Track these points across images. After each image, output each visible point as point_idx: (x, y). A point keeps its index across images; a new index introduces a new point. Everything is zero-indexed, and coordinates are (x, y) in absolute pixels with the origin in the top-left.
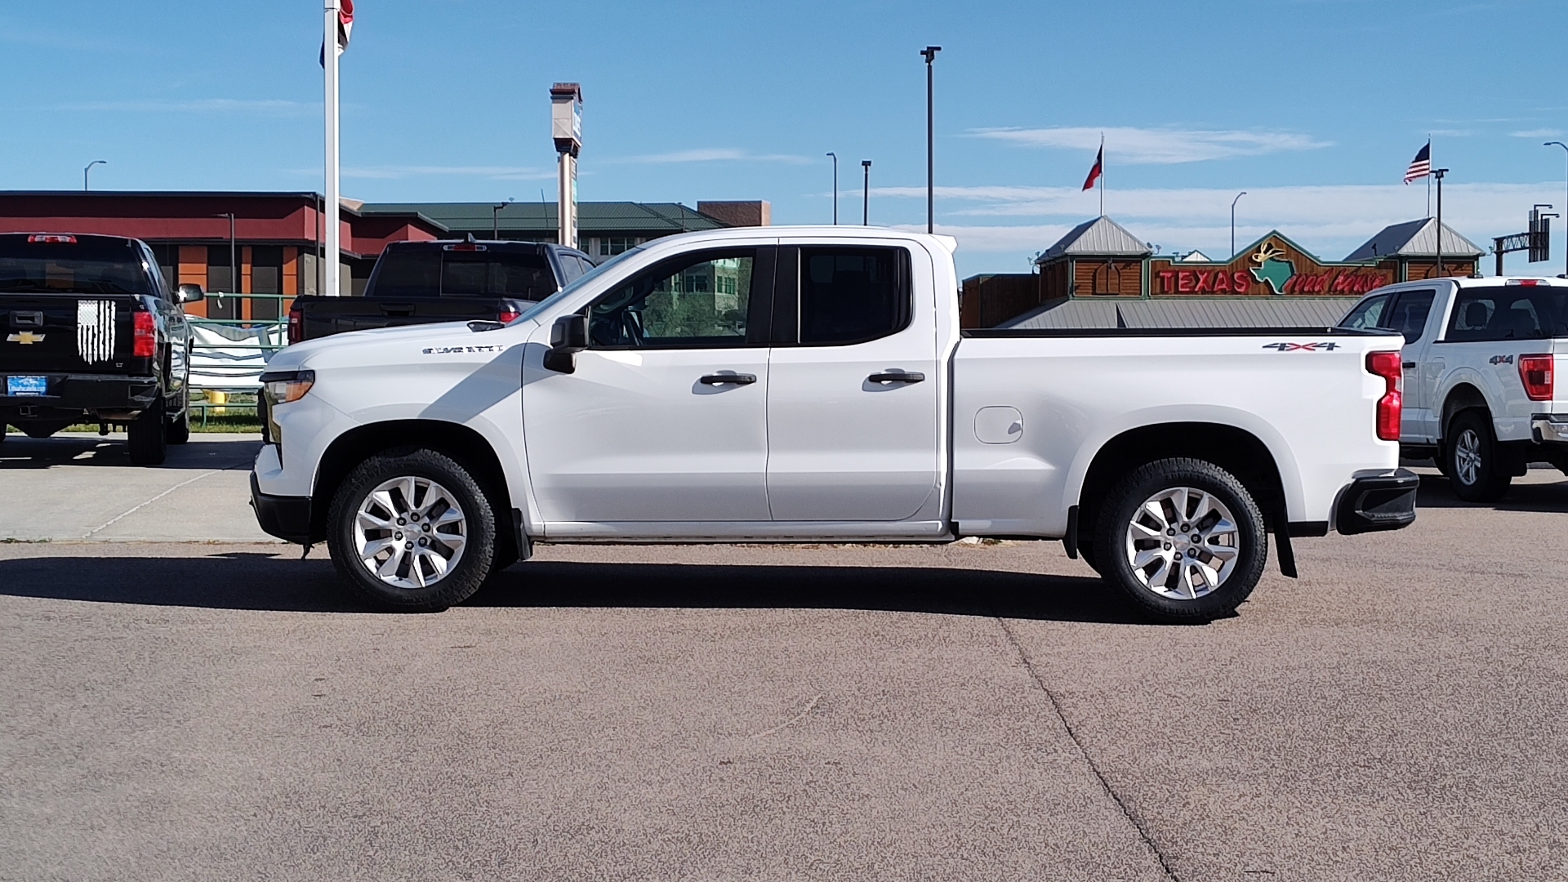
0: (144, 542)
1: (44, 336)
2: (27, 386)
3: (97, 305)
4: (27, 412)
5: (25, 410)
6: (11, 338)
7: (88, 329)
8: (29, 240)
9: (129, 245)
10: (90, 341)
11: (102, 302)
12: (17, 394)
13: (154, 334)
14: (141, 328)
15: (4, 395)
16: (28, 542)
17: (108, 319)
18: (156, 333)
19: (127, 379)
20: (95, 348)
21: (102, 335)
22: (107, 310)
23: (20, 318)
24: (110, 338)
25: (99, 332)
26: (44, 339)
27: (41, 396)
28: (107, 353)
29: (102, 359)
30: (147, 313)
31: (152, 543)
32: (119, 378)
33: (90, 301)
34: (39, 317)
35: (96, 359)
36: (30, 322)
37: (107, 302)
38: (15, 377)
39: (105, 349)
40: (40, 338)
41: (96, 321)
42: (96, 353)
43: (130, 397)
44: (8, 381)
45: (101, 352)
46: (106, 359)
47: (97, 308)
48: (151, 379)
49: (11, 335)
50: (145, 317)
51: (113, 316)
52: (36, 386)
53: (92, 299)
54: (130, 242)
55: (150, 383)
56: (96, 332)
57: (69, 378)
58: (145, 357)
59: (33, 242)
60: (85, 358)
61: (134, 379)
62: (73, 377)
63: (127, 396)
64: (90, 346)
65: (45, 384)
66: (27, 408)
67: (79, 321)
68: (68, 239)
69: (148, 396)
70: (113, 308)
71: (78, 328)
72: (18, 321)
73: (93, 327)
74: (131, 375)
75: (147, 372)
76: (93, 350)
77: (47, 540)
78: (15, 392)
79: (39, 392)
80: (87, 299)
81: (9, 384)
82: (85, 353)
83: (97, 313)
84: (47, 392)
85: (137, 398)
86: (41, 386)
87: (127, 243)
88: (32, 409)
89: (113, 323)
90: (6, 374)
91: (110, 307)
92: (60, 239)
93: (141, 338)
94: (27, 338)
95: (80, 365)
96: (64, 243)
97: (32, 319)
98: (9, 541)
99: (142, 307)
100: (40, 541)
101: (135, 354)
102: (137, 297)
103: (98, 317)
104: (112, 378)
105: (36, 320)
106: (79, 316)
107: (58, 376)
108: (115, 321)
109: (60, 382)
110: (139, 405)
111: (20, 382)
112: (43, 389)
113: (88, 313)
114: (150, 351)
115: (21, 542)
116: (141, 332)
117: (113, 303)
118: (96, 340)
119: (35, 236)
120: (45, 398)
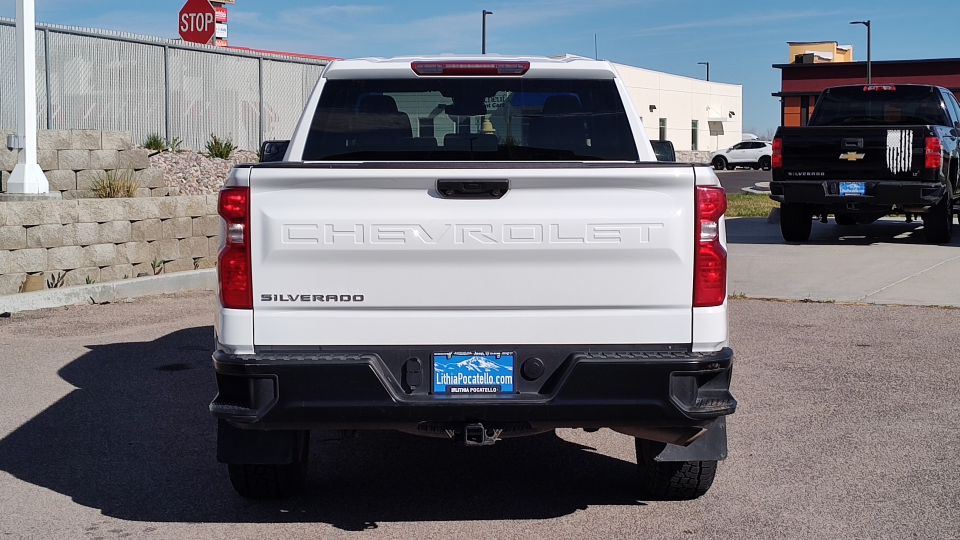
0: (899, 305)
1: (864, 154)
2: (852, 189)
3: (900, 133)
4: (851, 207)
5: (850, 206)
6: (842, 156)
7: (893, 150)
8: (864, 90)
9: (932, 91)
10: (895, 158)
11: (904, 131)
12: (846, 194)
13: (940, 152)
14: (931, 148)
15: (837, 195)
16: (818, 302)
17: (907, 143)
18: (942, 152)
19: (920, 184)
20: (899, 163)
21: (903, 154)
22: (907, 137)
23: (848, 143)
24: (909, 156)
25: (901, 152)
26: (864, 157)
27: (862, 196)
28: (907, 166)
29: (903, 170)
30: (935, 138)
31: (904, 306)
32: (914, 184)
33: (895, 130)
34: (861, 142)
35: (899, 171)
36: (855, 145)
37: (907, 131)
38: (844, 183)
39: (906, 164)
40: (861, 156)
41: (900, 144)
42: (899, 166)
43: (922, 197)
44: (840, 186)
45: (903, 166)
46: (906, 171)
47: (900, 135)
48: (937, 184)
49: (842, 155)
50: (933, 141)
51: (911, 141)
52: (858, 189)
53: (897, 129)
54: (932, 89)
55: (935, 187)
56: (899, 152)
57: (880, 184)
58: (933, 168)
59: (867, 91)
60: (891, 169)
61: (925, 184)
62: (883, 183)
63: (920, 196)
64: (895, 161)
65: (864, 188)
66: (851, 204)
67: (887, 144)
68: (890, 88)
69: (935, 196)
70: (911, 135)
71: (887, 149)
72: (846, 145)
73: (897, 148)
74: (923, 182)
75: (934, 179)
76: (897, 164)
77: (832, 301)
78: (844, 193)
79: (860, 193)
80: (893, 129)
81: (840, 188)
82: (891, 167)
83: (900, 139)
84: (866, 193)
85: (927, 198)
86: (862, 189)
87: (930, 89)
88: (855, 205)
89: (911, 145)
90: (838, 181)
91: (909, 134)
92: (885, 88)
93: (931, 155)
94: (852, 156)
95: (887, 174)
96: (887, 91)
97: (856, 143)
98: (806, 301)
99: (931, 133)
100: (827, 302)
101: (926, 167)
102: (928, 126)
103: (901, 141)
104: (909, 183)
105: (859, 144)
106: (888, 141)
107: (873, 183)
108: (913, 144)
109: (874, 187)
110: (929, 202)
111: (848, 186)
112: (863, 191)
113: (894, 138)
114: (938, 165)
115: (814, 302)
116: (931, 151)
117: (911, 132)
118: (899, 157)
119: (868, 87)
120: (864, 197)
